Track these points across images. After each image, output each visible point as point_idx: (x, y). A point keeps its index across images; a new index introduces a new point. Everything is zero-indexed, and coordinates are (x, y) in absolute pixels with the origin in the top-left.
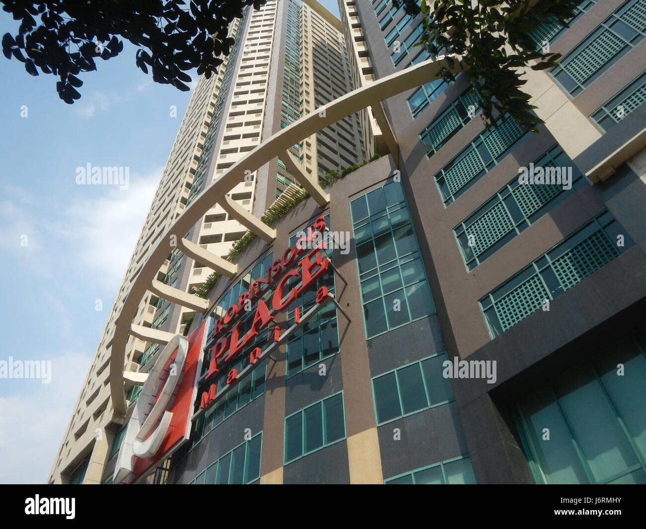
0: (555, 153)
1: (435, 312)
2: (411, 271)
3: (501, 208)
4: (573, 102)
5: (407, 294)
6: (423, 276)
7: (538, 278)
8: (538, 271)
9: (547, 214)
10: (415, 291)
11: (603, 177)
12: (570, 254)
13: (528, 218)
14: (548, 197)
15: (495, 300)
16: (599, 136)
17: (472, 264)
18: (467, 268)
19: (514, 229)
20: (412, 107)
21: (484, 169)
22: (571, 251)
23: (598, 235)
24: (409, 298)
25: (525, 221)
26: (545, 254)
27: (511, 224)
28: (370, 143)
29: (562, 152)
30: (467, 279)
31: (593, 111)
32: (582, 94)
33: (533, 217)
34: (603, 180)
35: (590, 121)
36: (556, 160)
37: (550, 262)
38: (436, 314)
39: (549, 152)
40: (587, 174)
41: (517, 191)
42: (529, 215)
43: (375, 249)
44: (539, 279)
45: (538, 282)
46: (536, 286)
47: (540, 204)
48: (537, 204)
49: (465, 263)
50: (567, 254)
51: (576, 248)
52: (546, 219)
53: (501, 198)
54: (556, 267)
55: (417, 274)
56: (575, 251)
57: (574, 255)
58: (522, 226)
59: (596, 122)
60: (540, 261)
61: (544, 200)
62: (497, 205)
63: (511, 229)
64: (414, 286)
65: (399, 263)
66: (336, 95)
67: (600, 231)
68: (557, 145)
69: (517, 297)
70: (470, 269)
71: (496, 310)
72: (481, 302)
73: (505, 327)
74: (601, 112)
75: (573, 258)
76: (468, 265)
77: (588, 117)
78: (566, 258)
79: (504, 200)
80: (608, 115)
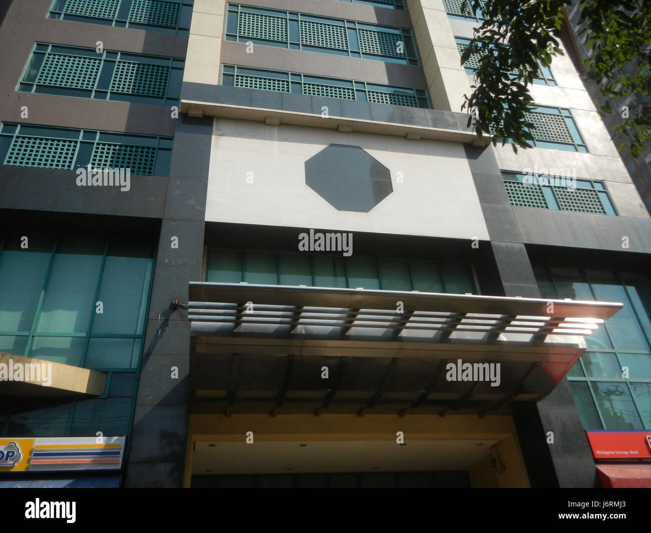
0: (177, 64)
3: (97, 64)
4: (223, 42)
7: (75, 144)
8: (80, 139)
9: (129, 103)
11: (192, 113)
12: (118, 148)
13: (111, 93)
14: (141, 91)
15: (19, 133)
16: (216, 83)
17: (26, 86)
18: (18, 86)
19: (91, 91)
21: (112, 20)
22: (121, 146)
23: (151, 150)
25: (107, 92)
26: (98, 132)
27: (93, 85)
29: (182, 69)
30: (9, 95)
31: (228, 62)
32: (232, 43)
33: (116, 95)
34: (189, 115)
35: (220, 67)
36: (172, 70)
37: (97, 140)
39: (174, 60)
40: (183, 101)
41: (122, 64)
42: (115, 91)
44: (75, 146)
45: (72, 148)
46: (68, 150)
47: (130, 90)
48: (128, 88)
49: (21, 80)
50: (115, 146)
51: (126, 146)
52: (124, 106)
53: (104, 57)
54: (97, 148)
56: (123, 148)
57: (120, 150)
58: (101, 94)
59: (222, 72)
60: (90, 133)
61: (136, 91)
62: (96, 60)
63: (89, 88)
67: (154, 149)
68: (183, 60)
69: (42, 146)
70: (21, 89)
71: (13, 143)
72: (4, 125)
73: (9, 162)
74: (232, 69)
75: (117, 152)
76: (21, 84)
77: (221, 63)
78: (112, 147)
79: (105, 60)
80: (233, 75)
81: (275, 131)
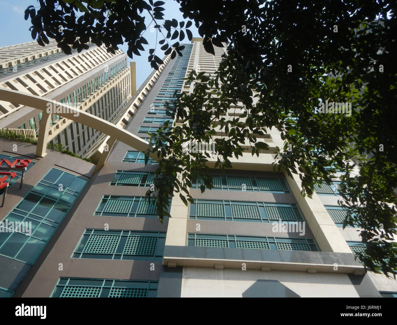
0: (162, 235)
1: (33, 264)
2: (44, 231)
3: (117, 239)
4: (188, 221)
5: (29, 241)
6: (47, 239)
7: (100, 289)
8: (103, 285)
9: (133, 261)
10: (34, 244)
11: (170, 265)
12: (124, 290)
13: (124, 255)
14: (141, 253)
15: (68, 284)
16: (184, 245)
17: (77, 254)
18: (73, 254)
19: (113, 255)
20: (127, 156)
21: (128, 214)
22: (126, 289)
23: (144, 291)
24: (27, 244)
25: (121, 255)
26: (114, 280)
27: (114, 251)
28: (93, 151)
29: (165, 238)
30: (67, 260)
31: (191, 232)
32: (194, 220)
33: (126, 256)
34: (169, 266)
35: (186, 235)
36: (159, 239)
37: (112, 286)
38: (32, 266)
39: (160, 233)
40: (165, 258)
41: (131, 237)
42: (126, 254)
43: (39, 202)
44: (99, 291)
45: (97, 291)
46: (95, 293)
47: (135, 253)
48: (134, 252)
49: (74, 251)
50: (123, 289)
51: (130, 289)
52: (131, 263)
53: (121, 234)
54: (112, 291)
55: (45, 235)
56: (128, 290)
57: (125, 292)
58: (118, 256)
59: (188, 238)
60: (109, 281)
61: (138, 253)
62: (117, 236)
63: (112, 253)
64: (37, 240)
65: (42, 221)
66: (102, 116)
67: (146, 290)
68: (165, 233)
69: (80, 291)
70: (74, 257)
71: (64, 290)
72: (61, 279)
73: (63, 295)
74: (193, 236)
75: (124, 293)
76: (74, 253)
77: (187, 232)
78: (121, 290)
79: (122, 236)
80: (194, 239)
81: (221, 273)
